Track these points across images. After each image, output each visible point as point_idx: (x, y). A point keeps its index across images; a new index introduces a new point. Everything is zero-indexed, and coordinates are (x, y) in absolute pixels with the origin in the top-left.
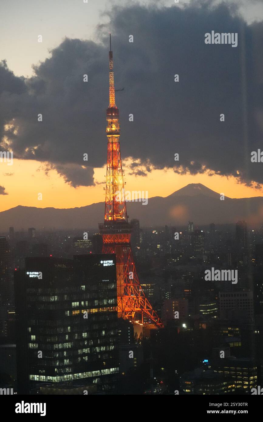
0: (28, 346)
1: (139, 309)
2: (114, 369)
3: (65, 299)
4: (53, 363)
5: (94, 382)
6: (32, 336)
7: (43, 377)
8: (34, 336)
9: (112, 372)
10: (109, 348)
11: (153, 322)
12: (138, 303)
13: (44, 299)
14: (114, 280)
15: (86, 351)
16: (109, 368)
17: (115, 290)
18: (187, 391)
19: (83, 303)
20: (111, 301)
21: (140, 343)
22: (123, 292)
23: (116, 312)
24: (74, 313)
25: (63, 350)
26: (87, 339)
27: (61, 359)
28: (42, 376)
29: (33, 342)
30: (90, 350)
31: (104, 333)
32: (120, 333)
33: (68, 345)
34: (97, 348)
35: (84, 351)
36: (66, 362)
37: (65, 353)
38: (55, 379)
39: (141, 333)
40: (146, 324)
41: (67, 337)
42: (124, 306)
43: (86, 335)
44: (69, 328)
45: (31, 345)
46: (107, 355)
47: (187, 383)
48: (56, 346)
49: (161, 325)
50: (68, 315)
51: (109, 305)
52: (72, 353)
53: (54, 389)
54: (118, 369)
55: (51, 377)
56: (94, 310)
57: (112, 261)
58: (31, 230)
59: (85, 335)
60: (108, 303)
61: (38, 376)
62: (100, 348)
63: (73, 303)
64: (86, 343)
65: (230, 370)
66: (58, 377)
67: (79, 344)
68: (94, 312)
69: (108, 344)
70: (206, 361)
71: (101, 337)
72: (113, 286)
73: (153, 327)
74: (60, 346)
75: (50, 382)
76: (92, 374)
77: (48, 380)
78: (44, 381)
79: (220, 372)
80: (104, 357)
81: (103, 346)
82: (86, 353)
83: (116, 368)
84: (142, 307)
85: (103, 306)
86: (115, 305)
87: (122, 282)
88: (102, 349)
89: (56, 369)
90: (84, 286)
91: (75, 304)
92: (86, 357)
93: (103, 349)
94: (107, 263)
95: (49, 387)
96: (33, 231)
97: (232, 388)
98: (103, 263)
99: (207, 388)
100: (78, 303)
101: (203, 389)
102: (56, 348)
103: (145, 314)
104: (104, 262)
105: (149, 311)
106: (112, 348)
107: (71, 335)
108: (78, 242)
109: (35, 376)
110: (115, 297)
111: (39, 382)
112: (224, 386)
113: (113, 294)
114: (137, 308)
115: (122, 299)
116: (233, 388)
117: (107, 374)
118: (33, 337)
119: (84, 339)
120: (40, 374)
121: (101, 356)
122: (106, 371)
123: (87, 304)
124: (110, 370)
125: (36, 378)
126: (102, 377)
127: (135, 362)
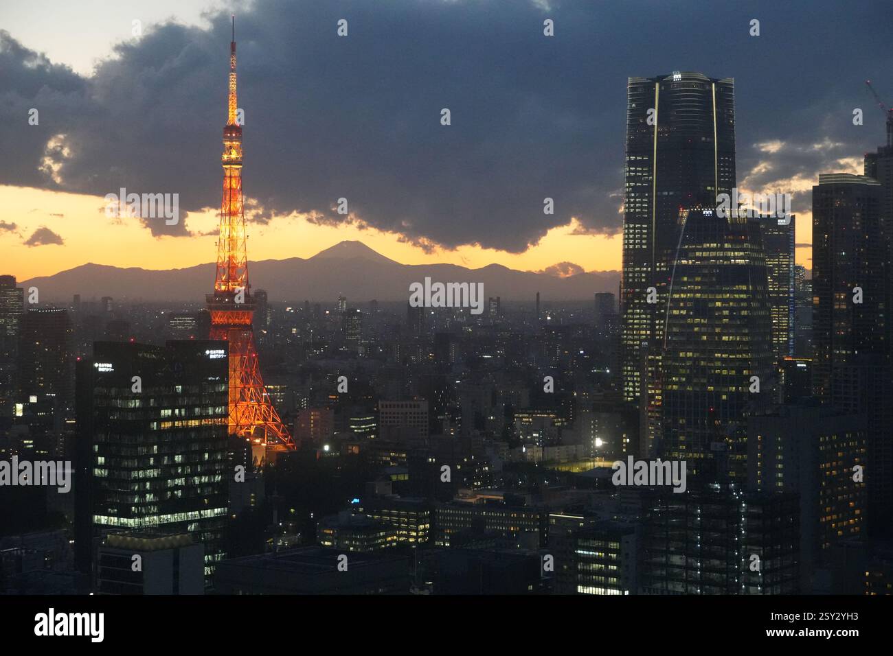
0: (92, 472)
1: (261, 422)
2: (219, 509)
3: (151, 405)
4: (130, 499)
5: (189, 528)
6: (99, 458)
7: (114, 520)
8: (103, 458)
9: (217, 514)
10: (214, 478)
11: (281, 442)
12: (261, 413)
13: (119, 403)
14: (225, 379)
15: (179, 482)
16: (212, 508)
17: (226, 393)
18: (326, 543)
19: (177, 411)
20: (219, 410)
21: (261, 472)
22: (238, 396)
23: (226, 426)
24: (163, 426)
25: (145, 479)
26: (182, 465)
27: (142, 494)
28: (112, 518)
29: (101, 467)
30: (185, 480)
31: (207, 456)
32: (231, 456)
33: (152, 473)
34: (196, 478)
35: (176, 483)
36: (149, 497)
37: (148, 485)
38: (131, 522)
39: (263, 457)
40: (270, 444)
41: (152, 461)
42: (239, 419)
43: (180, 459)
44: (155, 447)
45: (97, 472)
46: (210, 489)
47: (328, 532)
48: (135, 474)
49: (293, 447)
50: (155, 429)
51: (215, 416)
52: (159, 486)
53: (129, 538)
54: (226, 509)
55: (125, 520)
56: (193, 421)
57: (223, 352)
58: (105, 299)
59: (178, 458)
60: (214, 412)
61: (106, 517)
62: (201, 479)
63: (162, 411)
64: (179, 471)
65: (390, 515)
66: (137, 520)
67: (169, 471)
68: (193, 425)
69: (214, 473)
70: (356, 501)
71: (202, 462)
72: (223, 388)
73: (281, 448)
74: (141, 474)
75: (124, 528)
76: (188, 517)
77: (121, 524)
78: (116, 524)
79: (376, 517)
80: (206, 491)
81: (205, 475)
82: (179, 484)
83: (223, 509)
84: (265, 419)
85: (207, 417)
86: (226, 415)
87: (238, 381)
88: (203, 480)
89: (133, 508)
90: (180, 387)
91: (166, 413)
92: (180, 491)
93: (205, 479)
94: (216, 354)
95: (121, 535)
96: (109, 301)
97: (393, 541)
98: (210, 354)
99: (356, 540)
100: (170, 411)
101: (351, 540)
102: (135, 477)
103: (270, 430)
104: (212, 351)
105: (276, 425)
106: (218, 478)
107: (158, 458)
108: (176, 320)
109: (102, 517)
110: (226, 405)
111: (107, 526)
112: (381, 537)
113: (222, 399)
114: (258, 420)
115: (236, 406)
116: (395, 541)
117: (209, 516)
118: (101, 460)
119: (177, 465)
120: (109, 515)
121: (202, 491)
122: (209, 513)
123: (183, 413)
124: (214, 511)
125: (103, 520)
126: (202, 522)
127: (252, 500)
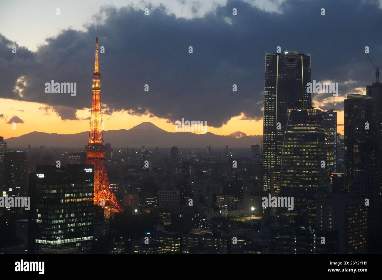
0: (35, 221)
1: (108, 200)
2: (90, 237)
3: (61, 192)
4: (51, 233)
5: (77, 245)
6: (39, 215)
7: (45, 241)
9: (89, 239)
10: (88, 223)
11: (116, 208)
12: (108, 196)
13: (47, 191)
14: (92, 181)
15: (73, 225)
16: (87, 236)
17: (93, 187)
18: (136, 252)
19: (72, 195)
20: (90, 194)
21: (108, 221)
22: (98, 188)
23: (93, 201)
24: (66, 201)
25: (58, 224)
26: (74, 218)
27: (57, 230)
28: (44, 241)
29: (39, 219)
30: (75, 224)
31: (84, 214)
32: (95, 214)
33: (61, 221)
34: (80, 223)
35: (71, 226)
36: (60, 232)
37: (59, 226)
38: (52, 242)
39: (109, 215)
40: (112, 209)
41: (61, 216)
42: (98, 198)
43: (73, 215)
44: (63, 210)
45: (37, 221)
46: (86, 228)
47: (136, 247)
48: (54, 222)
49: (122, 210)
50: (62, 202)
51: (88, 197)
52: (64, 227)
53: (51, 249)
54: (93, 237)
55: (50, 241)
56: (79, 199)
57: (92, 169)
58: (42, 147)
59: (72, 215)
60: (88, 195)
61: (41, 240)
62: (82, 224)
63: (66, 195)
64: (73, 220)
65: (163, 239)
66: (54, 241)
67: (68, 221)
68: (79, 201)
69: (88, 221)
70: (149, 233)
71: (83, 217)
72: (92, 185)
73: (116, 211)
74: (56, 222)
75: (49, 245)
76: (76, 240)
77: (48, 243)
78: (45, 243)
79: (157, 240)
80: (84, 229)
81: (84, 222)
82: (73, 226)
83: (91, 237)
84: (110, 198)
85: (85, 197)
86: (93, 196)
87: (98, 182)
88: (83, 224)
89: (53, 236)
90: (73, 184)
91: (67, 195)
92: (73, 229)
93: (84, 224)
94: (89, 170)
95: (48, 248)
96: (43, 148)
99: (149, 250)
100: (69, 195)
101: (146, 250)
102: (54, 223)
103: (112, 203)
104: (87, 169)
105: (114, 201)
106: (89, 223)
107: (64, 215)
108: (72, 156)
109: (40, 240)
110: (93, 192)
111: (42, 244)
112: (159, 249)
113: (91, 190)
114: (107, 198)
115: (97, 193)
116: (165, 251)
117: (85, 240)
119: (72, 218)
120: (43, 239)
121: (82, 229)
122: (85, 239)
123: (75, 195)
124: (87, 238)
125: (40, 241)
126: (83, 242)
127: (104, 233)
